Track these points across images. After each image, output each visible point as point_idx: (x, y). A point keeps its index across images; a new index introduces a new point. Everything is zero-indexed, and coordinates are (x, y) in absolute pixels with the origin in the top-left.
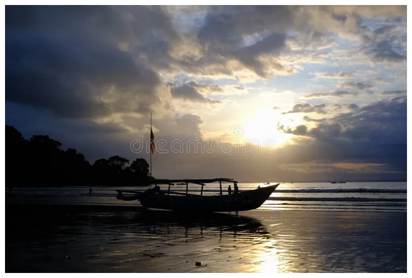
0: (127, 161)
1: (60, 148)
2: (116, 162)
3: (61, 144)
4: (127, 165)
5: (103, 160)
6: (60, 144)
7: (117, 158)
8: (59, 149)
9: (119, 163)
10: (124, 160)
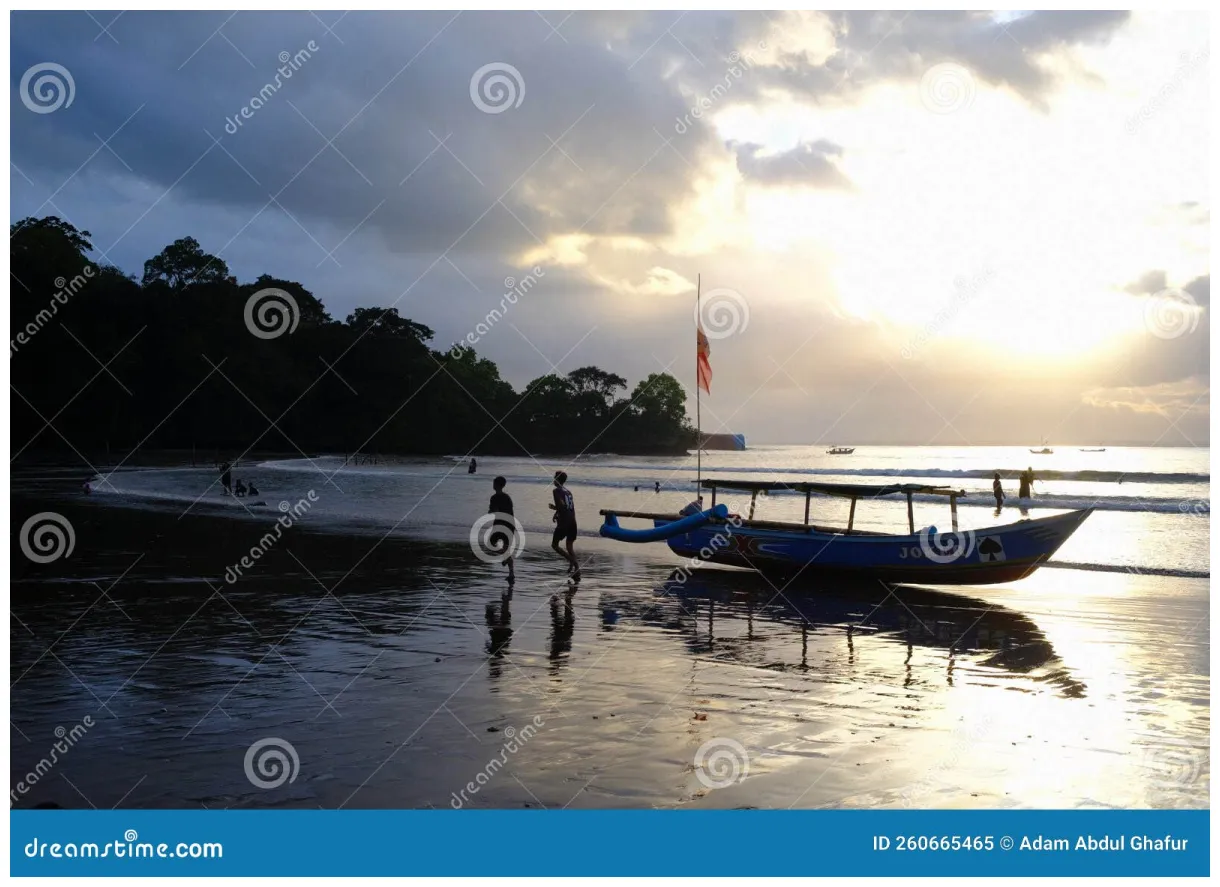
0: (621, 382)
1: (427, 343)
2: (589, 386)
3: (432, 332)
4: (620, 394)
5: (552, 380)
6: (428, 333)
7: (593, 373)
8: (425, 349)
9: (599, 389)
10: (613, 380)
